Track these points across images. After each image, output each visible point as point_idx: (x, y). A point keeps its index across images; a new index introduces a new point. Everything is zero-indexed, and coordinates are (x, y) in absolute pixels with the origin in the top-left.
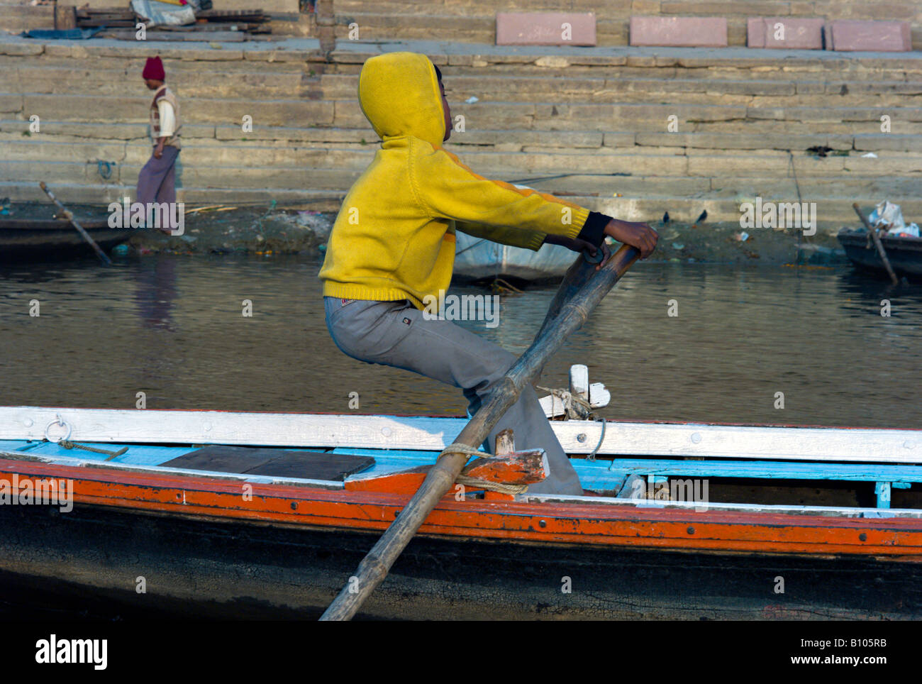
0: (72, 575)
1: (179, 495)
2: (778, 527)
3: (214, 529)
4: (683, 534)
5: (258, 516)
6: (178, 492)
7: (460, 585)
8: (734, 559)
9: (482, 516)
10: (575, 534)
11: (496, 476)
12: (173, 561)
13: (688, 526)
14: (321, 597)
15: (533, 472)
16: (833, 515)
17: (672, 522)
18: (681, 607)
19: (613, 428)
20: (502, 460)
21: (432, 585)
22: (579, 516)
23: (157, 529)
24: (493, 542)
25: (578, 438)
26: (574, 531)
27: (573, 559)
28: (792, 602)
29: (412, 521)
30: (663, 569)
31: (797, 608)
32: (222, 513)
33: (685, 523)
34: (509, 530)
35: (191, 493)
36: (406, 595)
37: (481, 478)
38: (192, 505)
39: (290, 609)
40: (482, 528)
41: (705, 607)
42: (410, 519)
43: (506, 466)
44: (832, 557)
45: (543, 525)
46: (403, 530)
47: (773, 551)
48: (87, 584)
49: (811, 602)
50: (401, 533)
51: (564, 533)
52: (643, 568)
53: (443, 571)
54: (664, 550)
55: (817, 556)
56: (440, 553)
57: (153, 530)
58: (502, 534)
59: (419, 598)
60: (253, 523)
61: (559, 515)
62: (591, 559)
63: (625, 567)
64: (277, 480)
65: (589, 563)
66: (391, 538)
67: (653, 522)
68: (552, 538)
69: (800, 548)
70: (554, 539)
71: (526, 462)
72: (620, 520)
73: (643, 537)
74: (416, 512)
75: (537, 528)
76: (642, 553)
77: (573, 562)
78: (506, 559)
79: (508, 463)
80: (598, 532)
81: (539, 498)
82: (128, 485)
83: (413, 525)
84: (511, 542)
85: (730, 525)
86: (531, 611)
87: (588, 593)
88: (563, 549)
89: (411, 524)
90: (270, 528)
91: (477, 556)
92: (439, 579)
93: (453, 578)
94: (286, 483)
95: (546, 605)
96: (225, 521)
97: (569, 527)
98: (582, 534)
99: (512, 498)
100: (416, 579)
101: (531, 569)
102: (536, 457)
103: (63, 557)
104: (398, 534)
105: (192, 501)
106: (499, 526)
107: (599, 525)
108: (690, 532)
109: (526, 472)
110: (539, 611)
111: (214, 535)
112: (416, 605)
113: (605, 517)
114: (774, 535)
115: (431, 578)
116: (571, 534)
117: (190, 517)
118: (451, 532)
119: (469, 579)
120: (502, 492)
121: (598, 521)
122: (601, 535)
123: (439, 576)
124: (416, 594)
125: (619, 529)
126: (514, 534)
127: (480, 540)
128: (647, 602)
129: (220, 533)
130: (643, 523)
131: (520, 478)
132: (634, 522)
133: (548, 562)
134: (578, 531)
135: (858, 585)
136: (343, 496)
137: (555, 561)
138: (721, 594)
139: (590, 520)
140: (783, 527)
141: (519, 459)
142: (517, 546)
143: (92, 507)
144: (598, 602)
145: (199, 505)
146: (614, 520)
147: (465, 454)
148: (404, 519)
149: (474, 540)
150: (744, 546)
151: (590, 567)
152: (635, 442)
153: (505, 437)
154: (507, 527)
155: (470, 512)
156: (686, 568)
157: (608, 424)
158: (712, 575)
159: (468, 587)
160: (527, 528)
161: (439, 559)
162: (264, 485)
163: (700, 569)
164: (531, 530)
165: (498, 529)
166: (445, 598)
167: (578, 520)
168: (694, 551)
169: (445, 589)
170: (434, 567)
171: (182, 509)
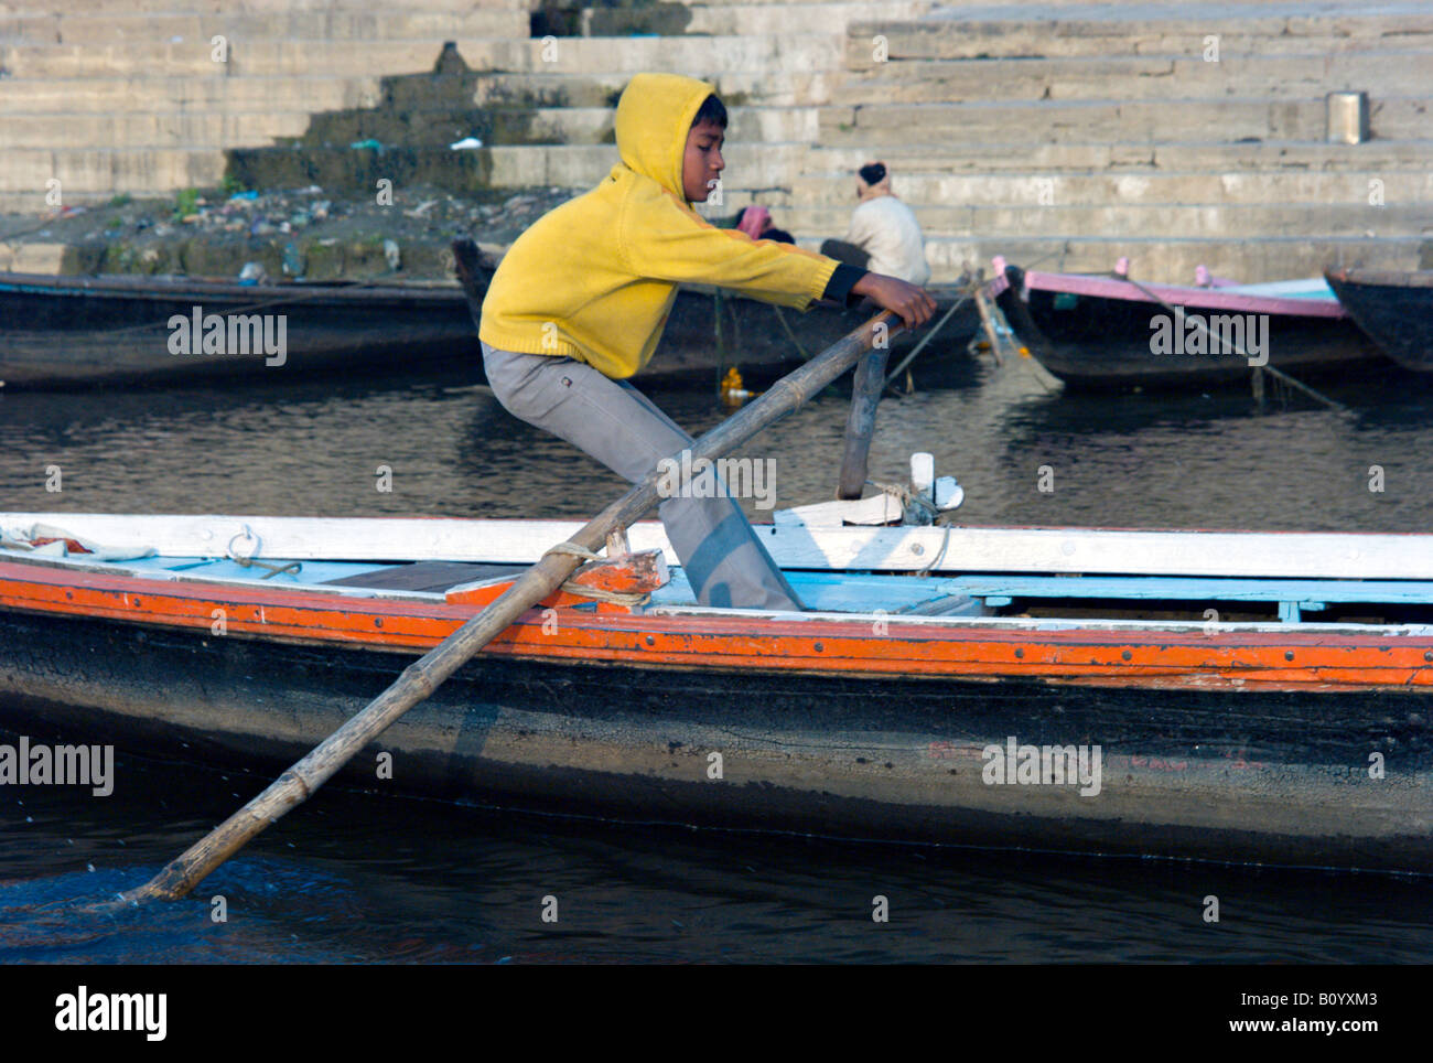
0: (172, 714)
1: (257, 612)
2: (919, 641)
3: (308, 654)
4: (809, 651)
5: (343, 637)
6: (257, 608)
7: (579, 720)
8: (885, 684)
9: (582, 632)
10: (687, 653)
11: (606, 583)
12: (271, 695)
13: (816, 641)
14: (434, 737)
15: (646, 577)
16: (1009, 628)
17: (796, 637)
18: (832, 745)
19: (958, 535)
20: (611, 564)
21: (548, 721)
22: (692, 630)
23: (249, 655)
24: (605, 665)
25: (913, 550)
26: (686, 650)
27: (699, 685)
28: (960, 738)
29: (480, 629)
30: (806, 697)
31: (966, 745)
32: (306, 633)
33: (812, 637)
34: (616, 649)
35: (270, 610)
36: (522, 733)
37: (590, 586)
38: (271, 624)
39: (404, 753)
40: (585, 647)
41: (861, 745)
42: (478, 627)
43: (615, 570)
44: (995, 680)
45: (651, 643)
46: (465, 639)
47: (918, 672)
48: (189, 725)
49: (983, 738)
50: (461, 642)
51: (678, 653)
52: (782, 695)
53: (558, 702)
54: (798, 673)
55: (977, 679)
56: (553, 681)
57: (245, 657)
58: (608, 654)
59: (537, 737)
60: (345, 646)
61: (670, 630)
62: (722, 685)
63: (761, 695)
64: (380, 593)
65: (719, 691)
66: (447, 647)
67: (775, 637)
68: (664, 658)
69: (949, 668)
70: (666, 660)
71: (636, 565)
72: (737, 635)
73: (765, 656)
74: (489, 619)
75: (644, 646)
76: (775, 678)
77: (700, 689)
78: (626, 687)
79: (617, 567)
80: (712, 651)
81: (668, 610)
82: (203, 601)
83: (480, 634)
84: (625, 665)
85: (864, 639)
86: (664, 752)
87: (724, 728)
88: (684, 674)
89: (478, 633)
90: (363, 652)
91: (594, 683)
92: (556, 712)
93: (570, 711)
94: (391, 597)
95: (679, 745)
96: (314, 644)
97: (679, 645)
98: (695, 653)
99: (627, 611)
100: (531, 713)
101: (655, 699)
102: (649, 558)
103: (160, 693)
104: (457, 643)
105: (271, 619)
106: (602, 645)
107: (714, 641)
108: (818, 649)
109: (637, 577)
110: (672, 752)
111: (309, 662)
112: (536, 746)
113: (721, 632)
114: (915, 651)
115: (546, 711)
116: (683, 653)
117: (277, 640)
118: (551, 652)
119: (589, 713)
120: (615, 602)
121: (711, 636)
122: (717, 654)
123: (554, 708)
124: (533, 732)
125: (738, 646)
126: (622, 655)
127: (591, 663)
128: (794, 739)
129: (315, 660)
130: (764, 639)
131: (632, 585)
132: (754, 637)
133: (673, 690)
134: (691, 650)
135: (1034, 715)
136: (434, 611)
137: (680, 689)
138: (876, 728)
139: (703, 635)
140: (925, 641)
141: (629, 561)
142: (634, 672)
143: (176, 629)
144: (736, 739)
145: (278, 624)
146: (730, 636)
147: (571, 555)
148: (471, 626)
149: (585, 662)
150: (884, 666)
151: (721, 696)
152: (988, 555)
153: (616, 534)
154: (611, 646)
155: (571, 627)
156: (832, 695)
157: (952, 530)
158: (863, 704)
159: (588, 721)
160: (633, 647)
161: (553, 688)
162: (362, 600)
163: (848, 697)
164: (637, 649)
165: (601, 649)
166: (566, 737)
167: (689, 636)
168: (834, 674)
169: (564, 723)
170: (548, 698)
171: (262, 629)
